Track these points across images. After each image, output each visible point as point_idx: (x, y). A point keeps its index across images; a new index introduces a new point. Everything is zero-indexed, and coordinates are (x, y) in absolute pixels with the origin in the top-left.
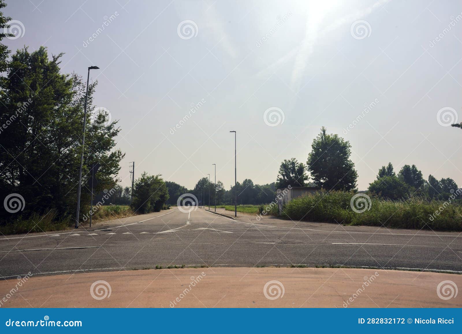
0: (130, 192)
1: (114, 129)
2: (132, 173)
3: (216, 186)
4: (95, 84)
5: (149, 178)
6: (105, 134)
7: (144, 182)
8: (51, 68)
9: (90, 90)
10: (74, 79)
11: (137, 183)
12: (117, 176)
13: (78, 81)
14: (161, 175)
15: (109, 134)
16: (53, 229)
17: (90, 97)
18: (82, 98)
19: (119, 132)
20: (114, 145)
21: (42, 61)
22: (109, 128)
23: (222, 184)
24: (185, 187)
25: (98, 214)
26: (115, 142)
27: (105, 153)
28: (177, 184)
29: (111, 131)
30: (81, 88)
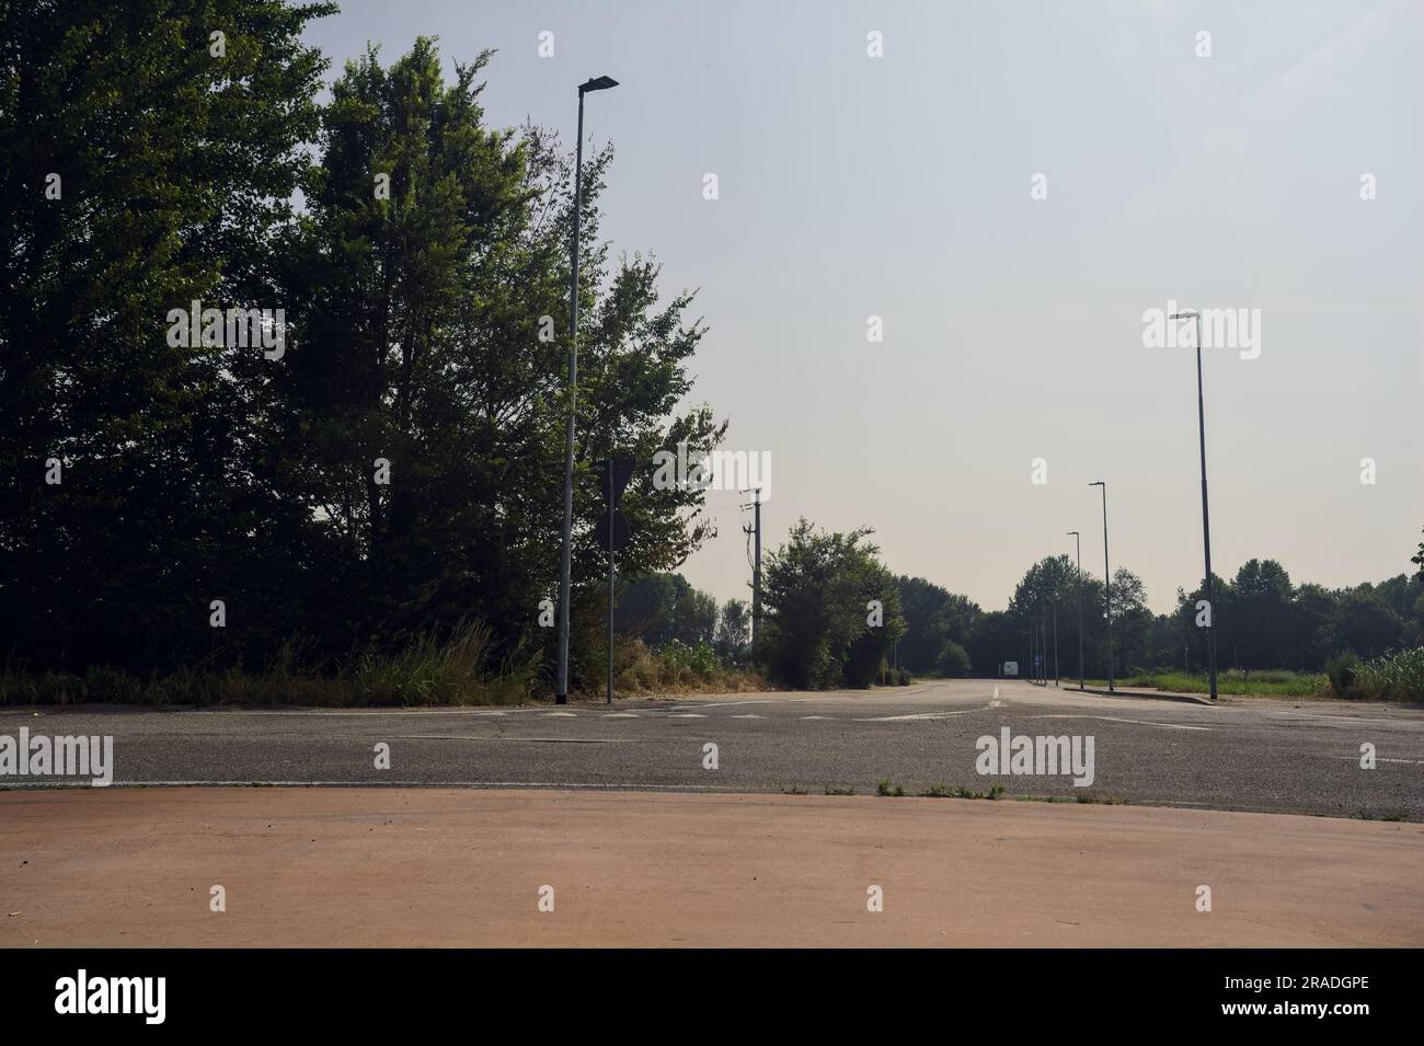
0: (745, 620)
1: (681, 331)
2: (753, 535)
3: (1110, 591)
4: (604, 159)
5: (820, 545)
6: (649, 353)
7: (803, 562)
8: (453, 112)
9: (589, 182)
10: (528, 147)
11: (773, 567)
12: (699, 510)
13: (543, 154)
14: (868, 532)
15: (663, 349)
16: (481, 698)
17: (588, 210)
18: (560, 219)
19: (699, 337)
20: (683, 388)
21: (426, 90)
22: (662, 326)
23: (1137, 585)
24: (972, 599)
25: (633, 670)
26: (687, 378)
27: (651, 424)
28: (934, 585)
29: (672, 336)
30: (556, 177)
